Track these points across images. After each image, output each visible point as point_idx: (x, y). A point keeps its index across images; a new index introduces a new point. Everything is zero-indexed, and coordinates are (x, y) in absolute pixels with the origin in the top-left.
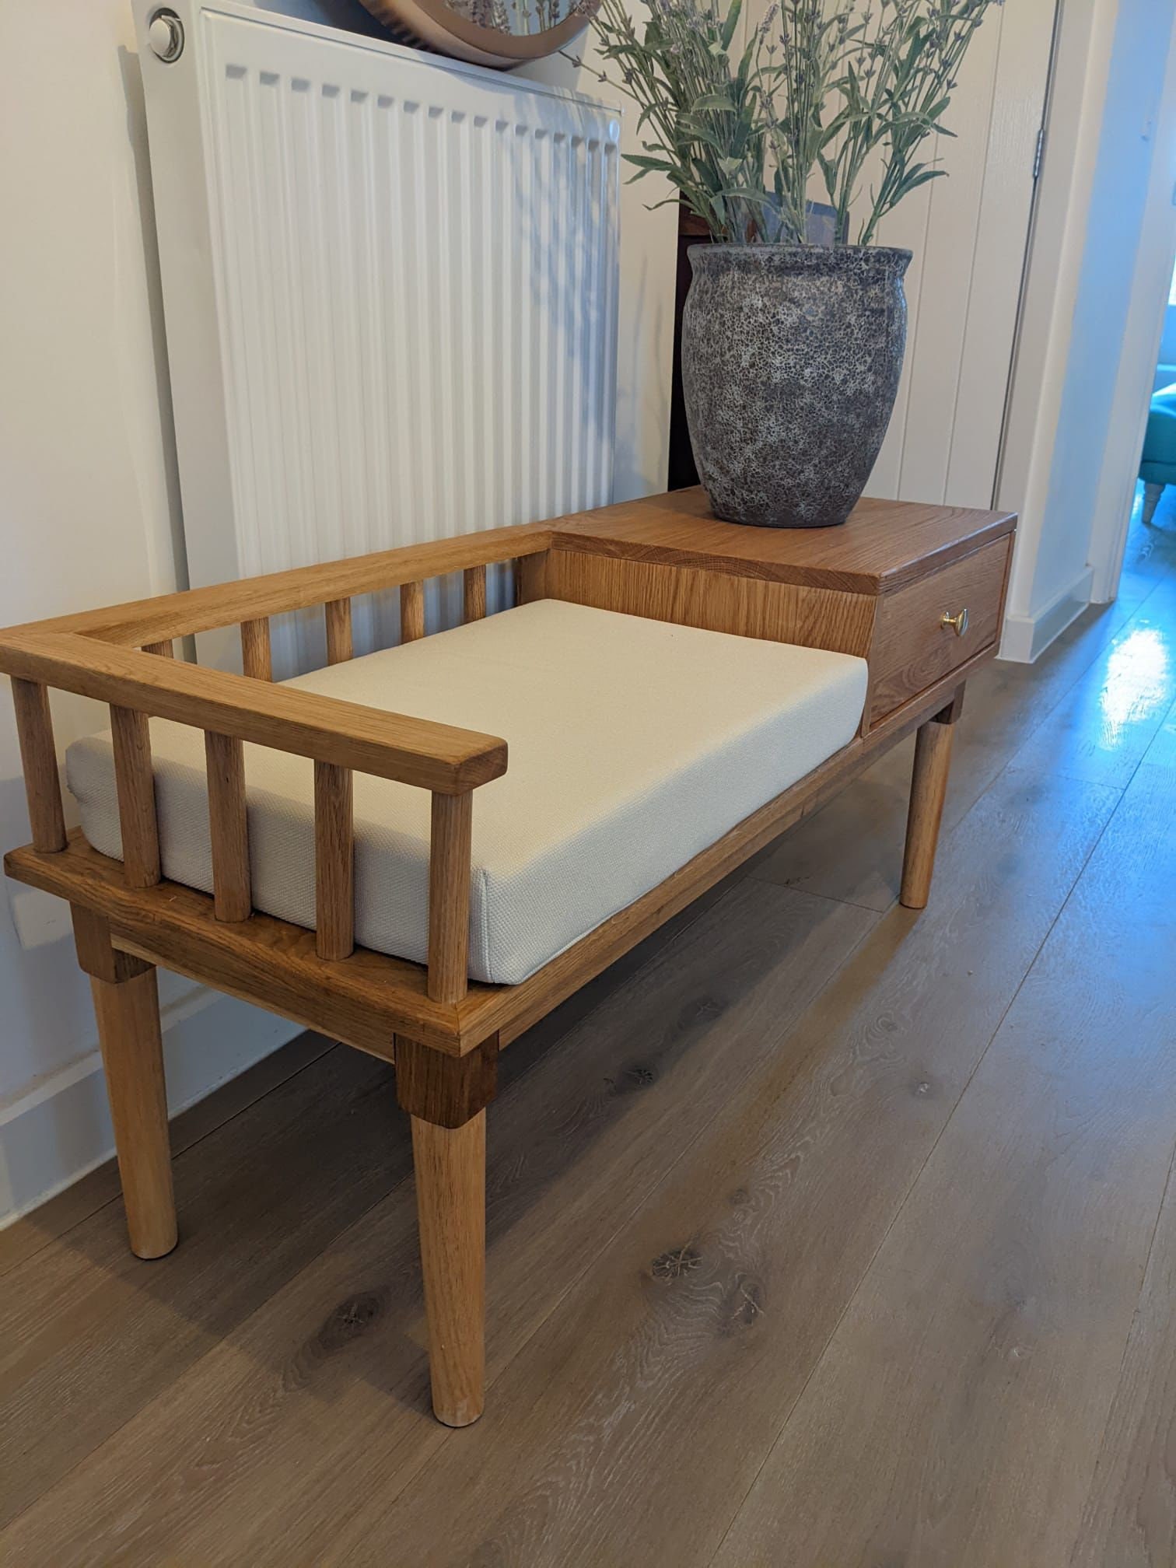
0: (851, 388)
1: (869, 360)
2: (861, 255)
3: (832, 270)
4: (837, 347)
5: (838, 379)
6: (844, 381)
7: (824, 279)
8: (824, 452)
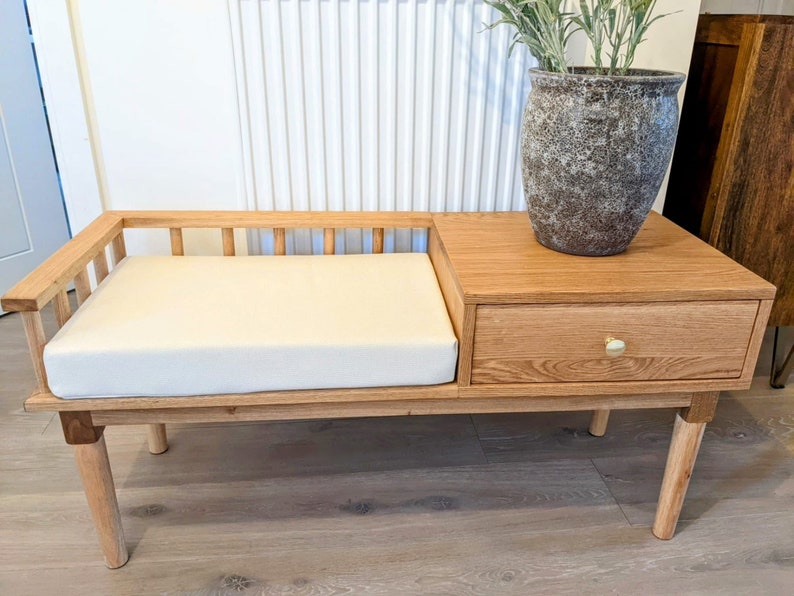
0: (574, 170)
1: (588, 153)
2: (583, 82)
3: (566, 90)
4: (563, 142)
5: (564, 162)
6: (569, 165)
7: (563, 96)
8: (560, 208)
